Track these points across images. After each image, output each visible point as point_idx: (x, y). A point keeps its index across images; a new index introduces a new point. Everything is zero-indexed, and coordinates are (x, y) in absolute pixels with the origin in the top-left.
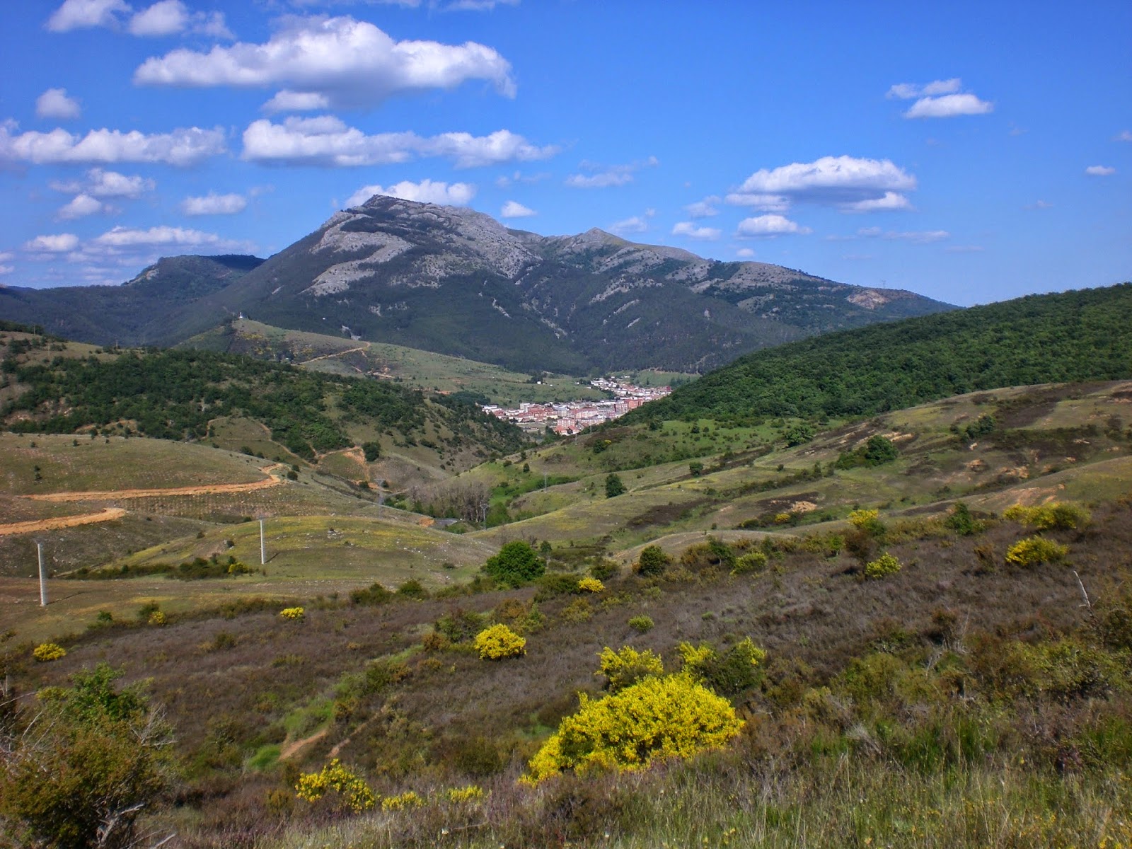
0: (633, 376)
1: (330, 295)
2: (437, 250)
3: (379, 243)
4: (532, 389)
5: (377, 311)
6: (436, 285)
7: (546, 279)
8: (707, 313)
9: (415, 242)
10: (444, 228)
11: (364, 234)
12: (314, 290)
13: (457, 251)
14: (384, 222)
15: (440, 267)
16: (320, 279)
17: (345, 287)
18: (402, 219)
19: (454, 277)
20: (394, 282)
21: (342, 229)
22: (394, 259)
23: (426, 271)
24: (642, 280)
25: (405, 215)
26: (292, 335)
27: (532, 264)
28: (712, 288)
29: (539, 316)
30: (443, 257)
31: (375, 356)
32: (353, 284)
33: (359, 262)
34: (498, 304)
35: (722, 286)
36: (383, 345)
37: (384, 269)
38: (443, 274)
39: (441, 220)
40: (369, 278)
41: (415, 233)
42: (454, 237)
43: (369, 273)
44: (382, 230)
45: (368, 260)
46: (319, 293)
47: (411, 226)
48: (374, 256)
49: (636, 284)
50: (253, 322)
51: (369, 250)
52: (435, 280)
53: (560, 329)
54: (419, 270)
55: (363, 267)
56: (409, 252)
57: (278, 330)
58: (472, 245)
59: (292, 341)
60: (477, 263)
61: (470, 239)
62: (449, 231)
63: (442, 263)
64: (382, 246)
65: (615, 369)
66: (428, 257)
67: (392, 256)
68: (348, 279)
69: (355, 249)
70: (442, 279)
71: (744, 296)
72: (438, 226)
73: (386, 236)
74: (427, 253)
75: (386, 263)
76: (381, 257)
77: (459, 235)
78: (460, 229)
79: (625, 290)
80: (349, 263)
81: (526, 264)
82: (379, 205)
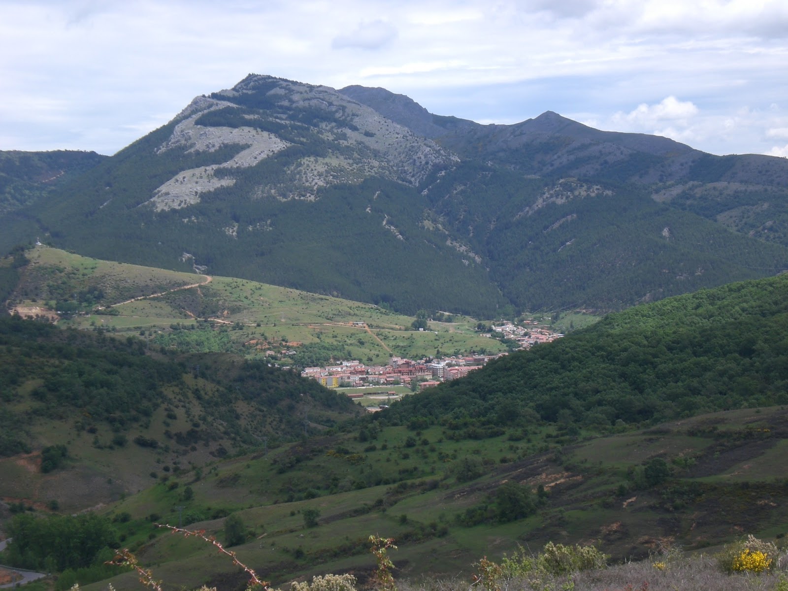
0: (555, 318)
1: (174, 211)
2: (317, 149)
3: (243, 142)
4: (411, 339)
5: (232, 231)
6: (312, 198)
7: (460, 188)
8: (665, 232)
9: (291, 141)
10: (335, 121)
11: (226, 130)
12: (154, 204)
13: (346, 152)
14: (253, 113)
15: (320, 175)
16: (163, 189)
17: (194, 201)
18: (281, 107)
19: (336, 187)
20: (259, 193)
21: (197, 123)
22: (263, 163)
23: (300, 180)
24: (585, 187)
25: (286, 103)
26: (105, 266)
27: (445, 168)
28: (685, 196)
29: (444, 238)
30: (327, 160)
31: (215, 295)
32: (205, 197)
33: (215, 167)
34: (389, 223)
35: (698, 192)
36: (228, 280)
37: (247, 176)
38: (321, 183)
39: (334, 109)
40: (228, 187)
41: (294, 127)
42: (348, 132)
43: (227, 182)
44: (249, 124)
45: (226, 165)
46: (160, 207)
47: (291, 118)
48: (236, 159)
49: (576, 193)
50: (54, 249)
51: (230, 151)
52: (312, 192)
53: (472, 254)
54: (292, 180)
55: (219, 174)
56: (281, 154)
57: (89, 261)
58: (369, 142)
59: (103, 277)
60: (372, 167)
61: (368, 134)
62: (341, 124)
63: (321, 168)
64: (247, 146)
65: (533, 310)
66: (305, 161)
67: (260, 158)
68: (199, 189)
69: (212, 150)
70: (320, 190)
71: (726, 207)
72: (328, 117)
73: (253, 132)
74: (304, 155)
75: (250, 168)
76: (245, 160)
77: (354, 129)
78: (357, 121)
79: (560, 201)
80: (203, 168)
81: (437, 168)
82: (253, 88)
